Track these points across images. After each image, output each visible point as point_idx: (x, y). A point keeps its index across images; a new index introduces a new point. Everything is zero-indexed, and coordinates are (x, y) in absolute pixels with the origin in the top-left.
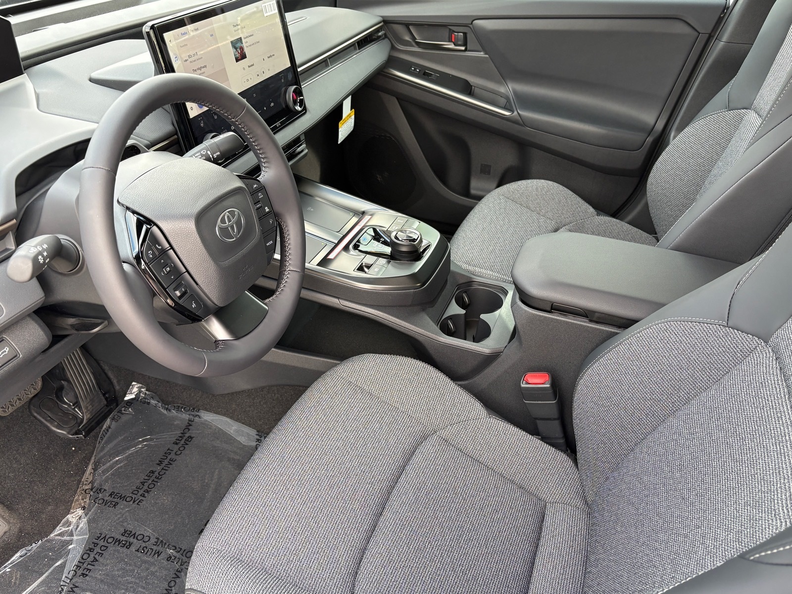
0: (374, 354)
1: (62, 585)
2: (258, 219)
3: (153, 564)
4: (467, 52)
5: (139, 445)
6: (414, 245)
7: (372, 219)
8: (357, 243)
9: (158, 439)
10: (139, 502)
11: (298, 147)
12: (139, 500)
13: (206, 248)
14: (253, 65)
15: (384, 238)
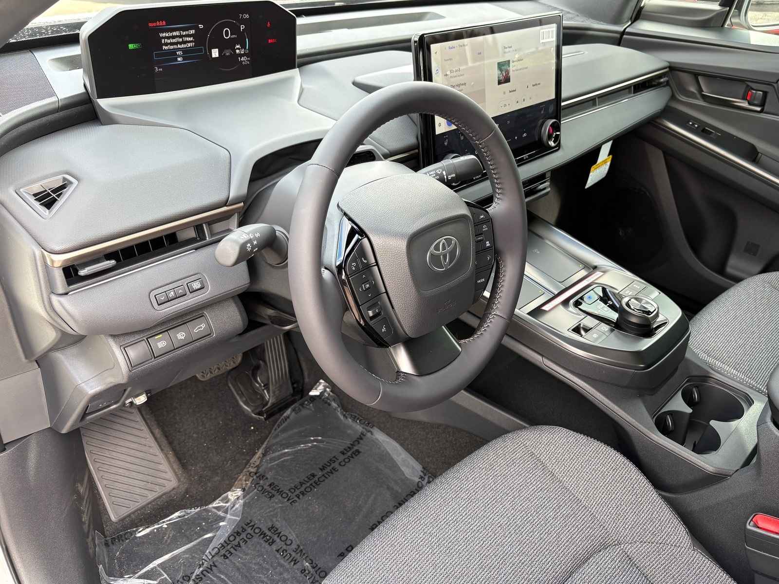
0: (568, 430)
1: (203, 559)
2: (475, 253)
3: (287, 570)
4: (762, 114)
5: (309, 443)
6: (648, 318)
7: (603, 277)
8: (579, 300)
9: (329, 443)
10: (293, 501)
11: (541, 184)
12: (293, 500)
13: (411, 273)
14: (515, 91)
15: (612, 301)
